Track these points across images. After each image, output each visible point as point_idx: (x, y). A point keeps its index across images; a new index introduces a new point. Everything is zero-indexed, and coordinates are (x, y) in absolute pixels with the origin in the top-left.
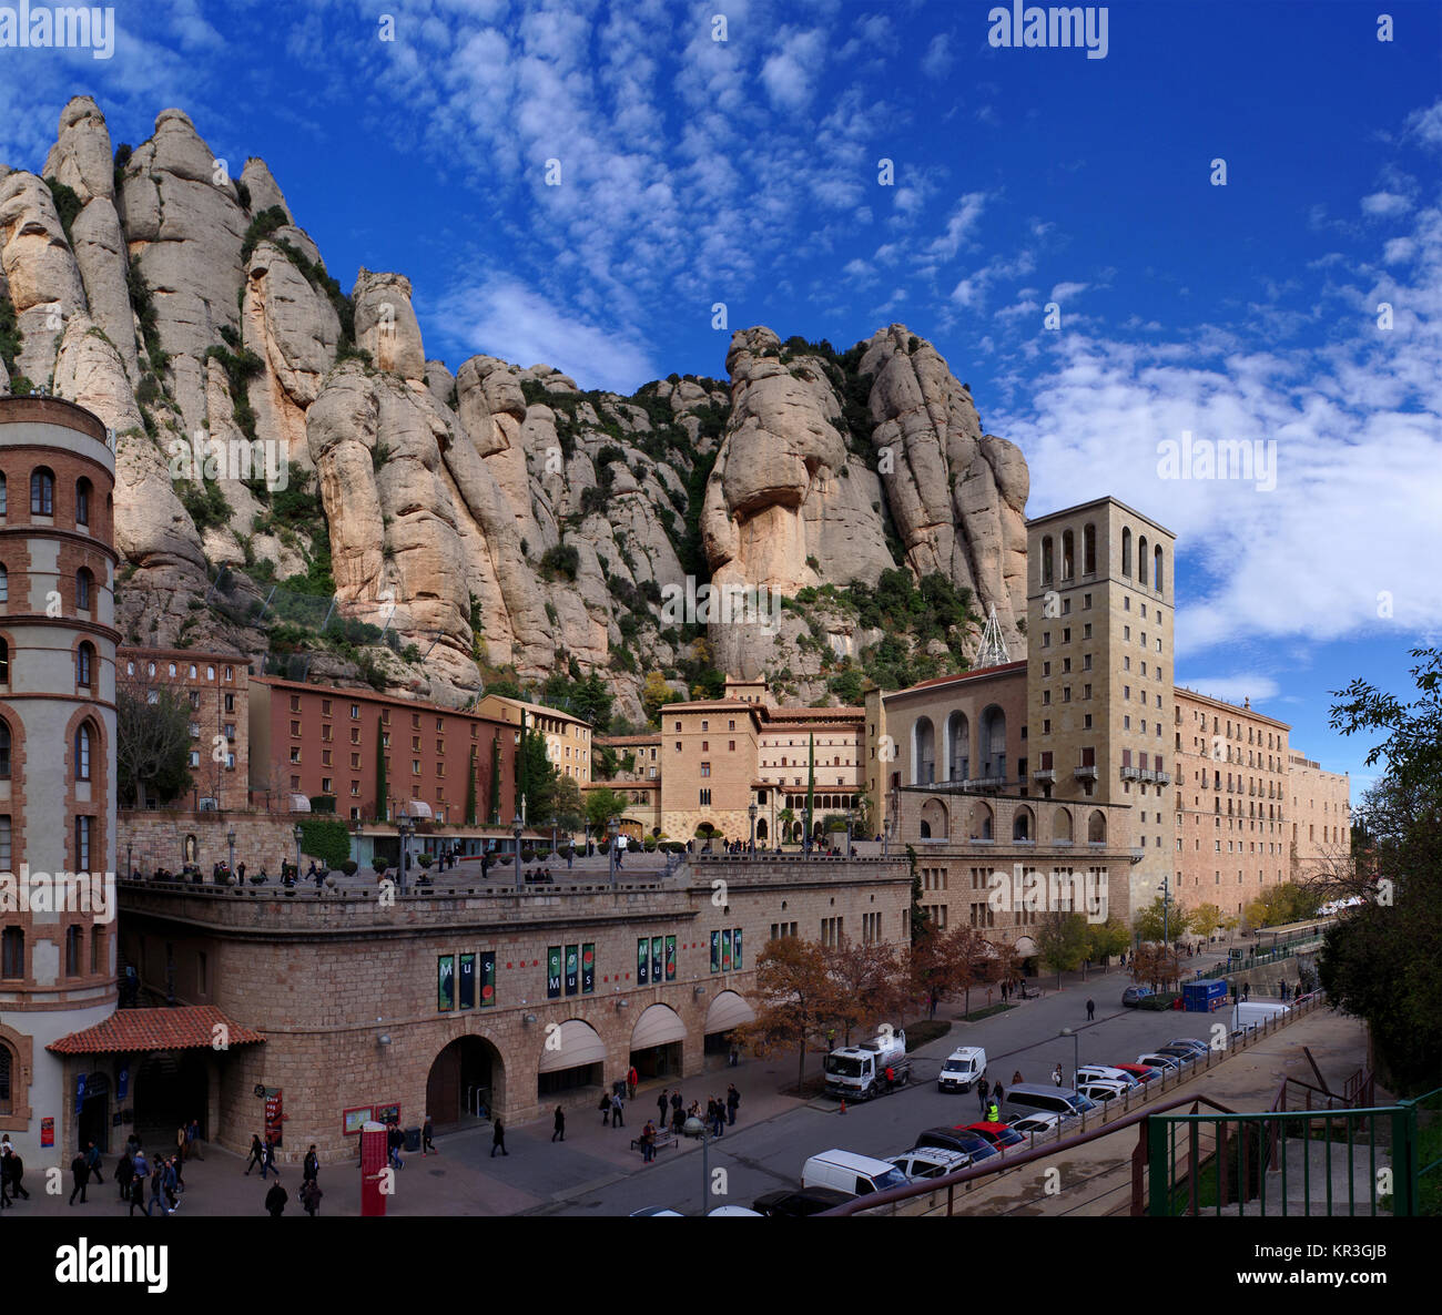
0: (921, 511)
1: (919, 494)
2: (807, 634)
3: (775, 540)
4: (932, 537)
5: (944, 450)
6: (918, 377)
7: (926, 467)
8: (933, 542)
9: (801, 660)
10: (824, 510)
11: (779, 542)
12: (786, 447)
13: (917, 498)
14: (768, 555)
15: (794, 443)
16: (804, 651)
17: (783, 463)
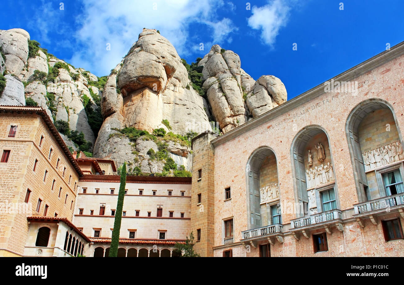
0: (229, 109)
1: (228, 102)
2: (156, 150)
3: (143, 103)
4: (235, 121)
5: (240, 84)
6: (225, 60)
7: (231, 90)
8: (236, 123)
9: (149, 164)
10: (175, 99)
11: (145, 105)
12: (155, 58)
13: (227, 103)
14: (138, 110)
15: (159, 56)
16: (152, 158)
17: (152, 64)
